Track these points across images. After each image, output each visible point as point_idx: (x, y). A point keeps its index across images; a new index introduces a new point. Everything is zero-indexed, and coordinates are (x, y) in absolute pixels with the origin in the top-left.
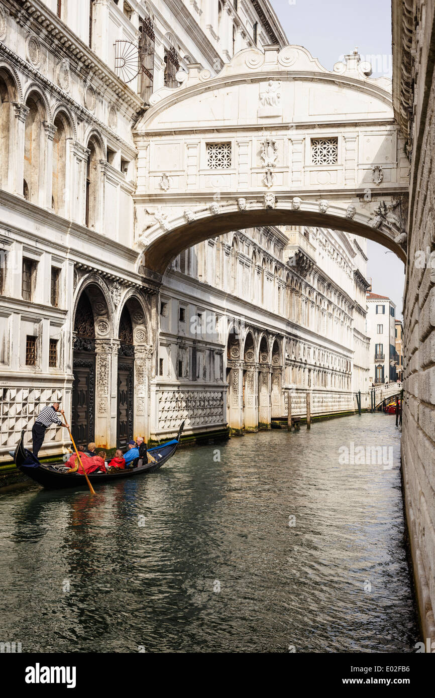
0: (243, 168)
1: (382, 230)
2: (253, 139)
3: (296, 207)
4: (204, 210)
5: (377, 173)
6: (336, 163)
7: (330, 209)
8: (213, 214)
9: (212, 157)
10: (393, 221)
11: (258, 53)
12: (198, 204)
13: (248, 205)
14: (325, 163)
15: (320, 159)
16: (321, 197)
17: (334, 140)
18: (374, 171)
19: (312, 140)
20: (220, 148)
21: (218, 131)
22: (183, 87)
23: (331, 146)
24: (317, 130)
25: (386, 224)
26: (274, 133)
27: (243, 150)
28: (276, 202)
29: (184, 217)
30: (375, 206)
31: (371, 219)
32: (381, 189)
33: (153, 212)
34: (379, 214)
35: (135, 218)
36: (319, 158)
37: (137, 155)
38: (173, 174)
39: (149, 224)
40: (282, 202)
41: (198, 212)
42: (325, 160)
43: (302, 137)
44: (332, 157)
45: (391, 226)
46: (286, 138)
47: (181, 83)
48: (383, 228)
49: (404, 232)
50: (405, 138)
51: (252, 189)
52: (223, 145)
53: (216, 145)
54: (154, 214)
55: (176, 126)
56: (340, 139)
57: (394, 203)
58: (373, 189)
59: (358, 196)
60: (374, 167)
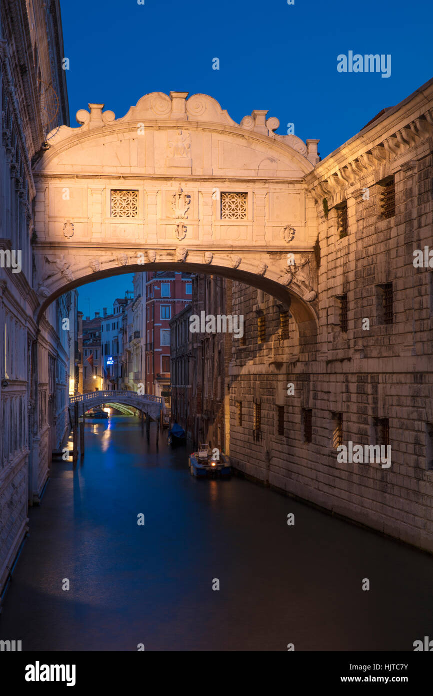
0: (151, 218)
1: (291, 287)
2: (163, 189)
3: (208, 262)
4: (110, 261)
5: (287, 231)
6: (245, 218)
7: (242, 265)
8: (121, 265)
9: (116, 204)
10: (303, 279)
11: (165, 99)
12: (103, 253)
13: (158, 257)
14: (233, 218)
15: (228, 213)
16: (233, 252)
17: (244, 195)
18: (285, 229)
19: (221, 193)
20: (124, 196)
21: (124, 178)
22: (85, 128)
23: (239, 200)
24: (227, 184)
25: (295, 281)
26: (183, 184)
27: (150, 200)
28: (187, 255)
29: (91, 266)
30: (284, 263)
31: (281, 276)
32: (292, 247)
33: (55, 260)
34: (289, 272)
35: (34, 265)
37: (35, 198)
38: (76, 220)
39: (50, 273)
40: (192, 255)
41: (105, 263)
42: (233, 215)
43: (212, 190)
44: (240, 211)
45: (300, 284)
46: (196, 190)
47: (82, 123)
48: (293, 286)
49: (312, 290)
50: (313, 198)
51: (162, 242)
52: (128, 191)
53: (121, 191)
54: (55, 262)
55: (77, 170)
56: (250, 195)
57: (303, 261)
58: (285, 247)
59: (268, 252)
60: (285, 225)
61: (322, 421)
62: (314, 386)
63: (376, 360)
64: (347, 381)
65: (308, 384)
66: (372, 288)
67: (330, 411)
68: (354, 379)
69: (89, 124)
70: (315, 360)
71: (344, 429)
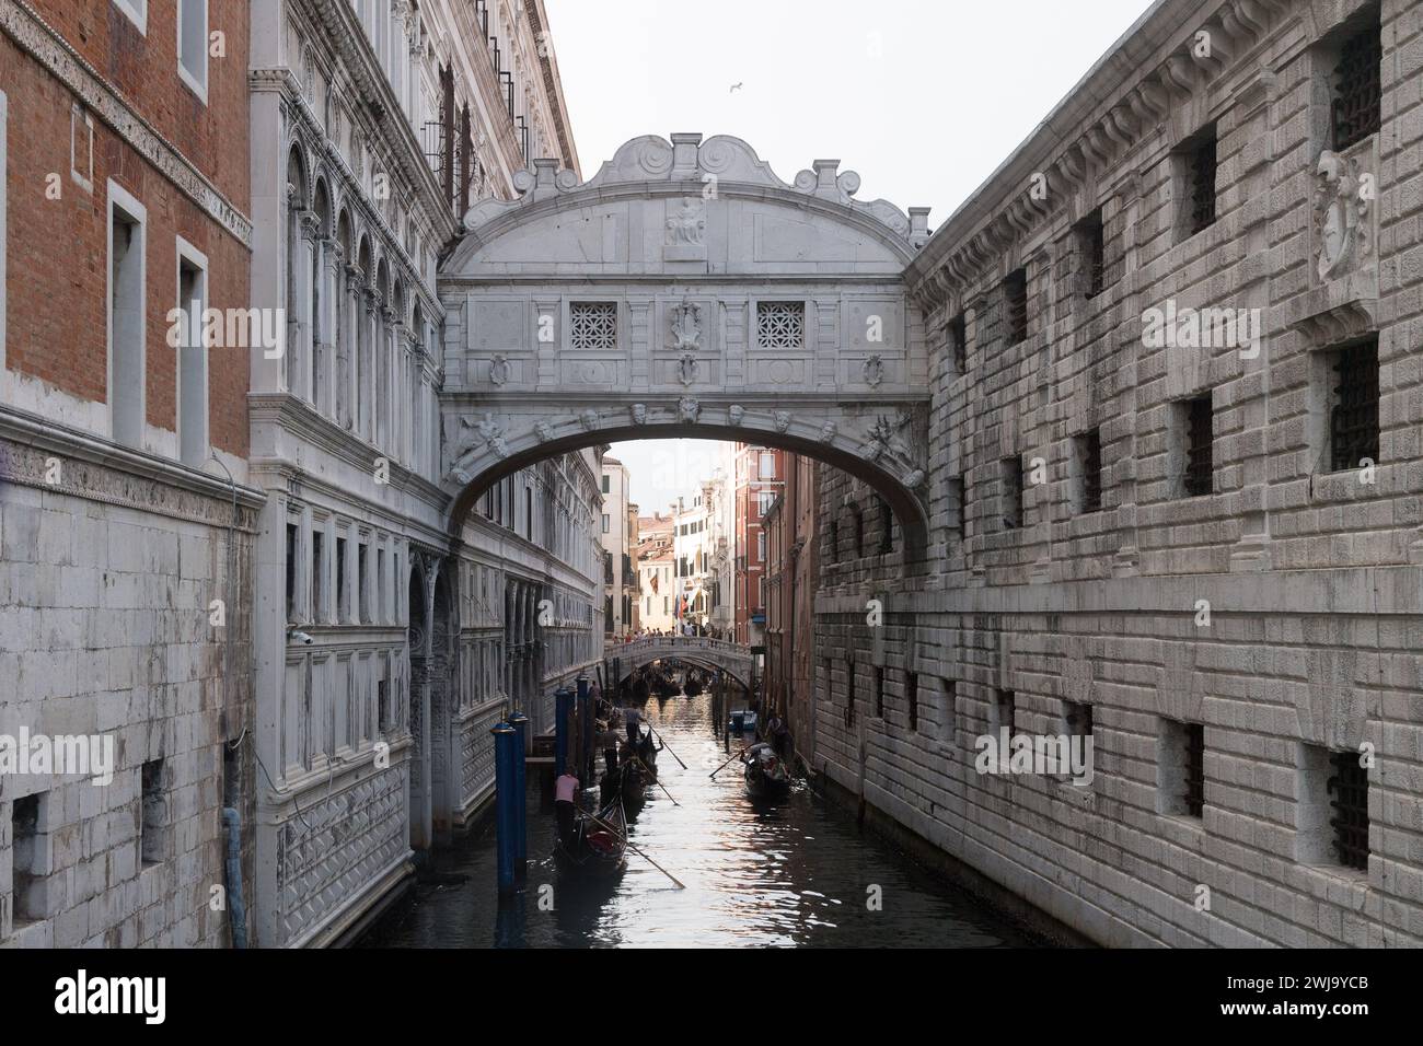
0: (638, 350)
1: (880, 463)
2: (657, 299)
3: (735, 423)
4: (570, 423)
5: (873, 367)
6: (800, 347)
7: (793, 427)
8: (587, 430)
9: (579, 327)
10: (901, 449)
11: (662, 147)
12: (558, 411)
13: (650, 416)
14: (781, 347)
15: (771, 339)
16: (778, 406)
17: (799, 306)
18: (869, 364)
19: (759, 303)
20: (594, 312)
21: (594, 281)
22: (526, 199)
23: (790, 315)
24: (768, 289)
25: (887, 453)
26: (693, 290)
27: (637, 318)
28: (700, 411)
29: (536, 432)
30: (868, 423)
31: (863, 445)
32: (881, 396)
33: (477, 424)
34: (876, 438)
35: (442, 433)
36: (770, 336)
37: (443, 319)
38: (512, 356)
39: (469, 445)
40: (710, 412)
41: (561, 425)
42: (780, 340)
43: (743, 299)
44: (793, 334)
45: (896, 458)
46: (714, 300)
47: (522, 192)
48: (884, 461)
49: (918, 468)
50: (919, 308)
51: (656, 389)
52: (599, 306)
53: (587, 305)
54: (478, 427)
55: (515, 270)
56: (807, 306)
57: (901, 418)
58: (867, 396)
59: (841, 405)
60: (868, 356)
61: (931, 694)
62: (921, 633)
63: (998, 590)
64: (962, 627)
65: (913, 631)
66: (996, 465)
67: (940, 677)
68: (969, 622)
69: (533, 194)
70: (922, 590)
71: (957, 709)
